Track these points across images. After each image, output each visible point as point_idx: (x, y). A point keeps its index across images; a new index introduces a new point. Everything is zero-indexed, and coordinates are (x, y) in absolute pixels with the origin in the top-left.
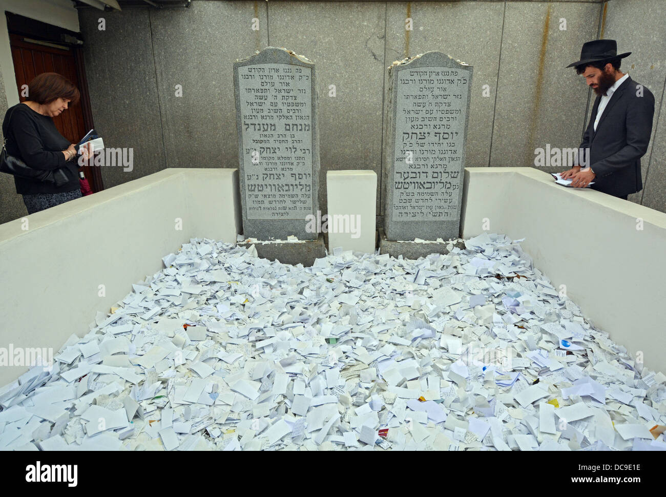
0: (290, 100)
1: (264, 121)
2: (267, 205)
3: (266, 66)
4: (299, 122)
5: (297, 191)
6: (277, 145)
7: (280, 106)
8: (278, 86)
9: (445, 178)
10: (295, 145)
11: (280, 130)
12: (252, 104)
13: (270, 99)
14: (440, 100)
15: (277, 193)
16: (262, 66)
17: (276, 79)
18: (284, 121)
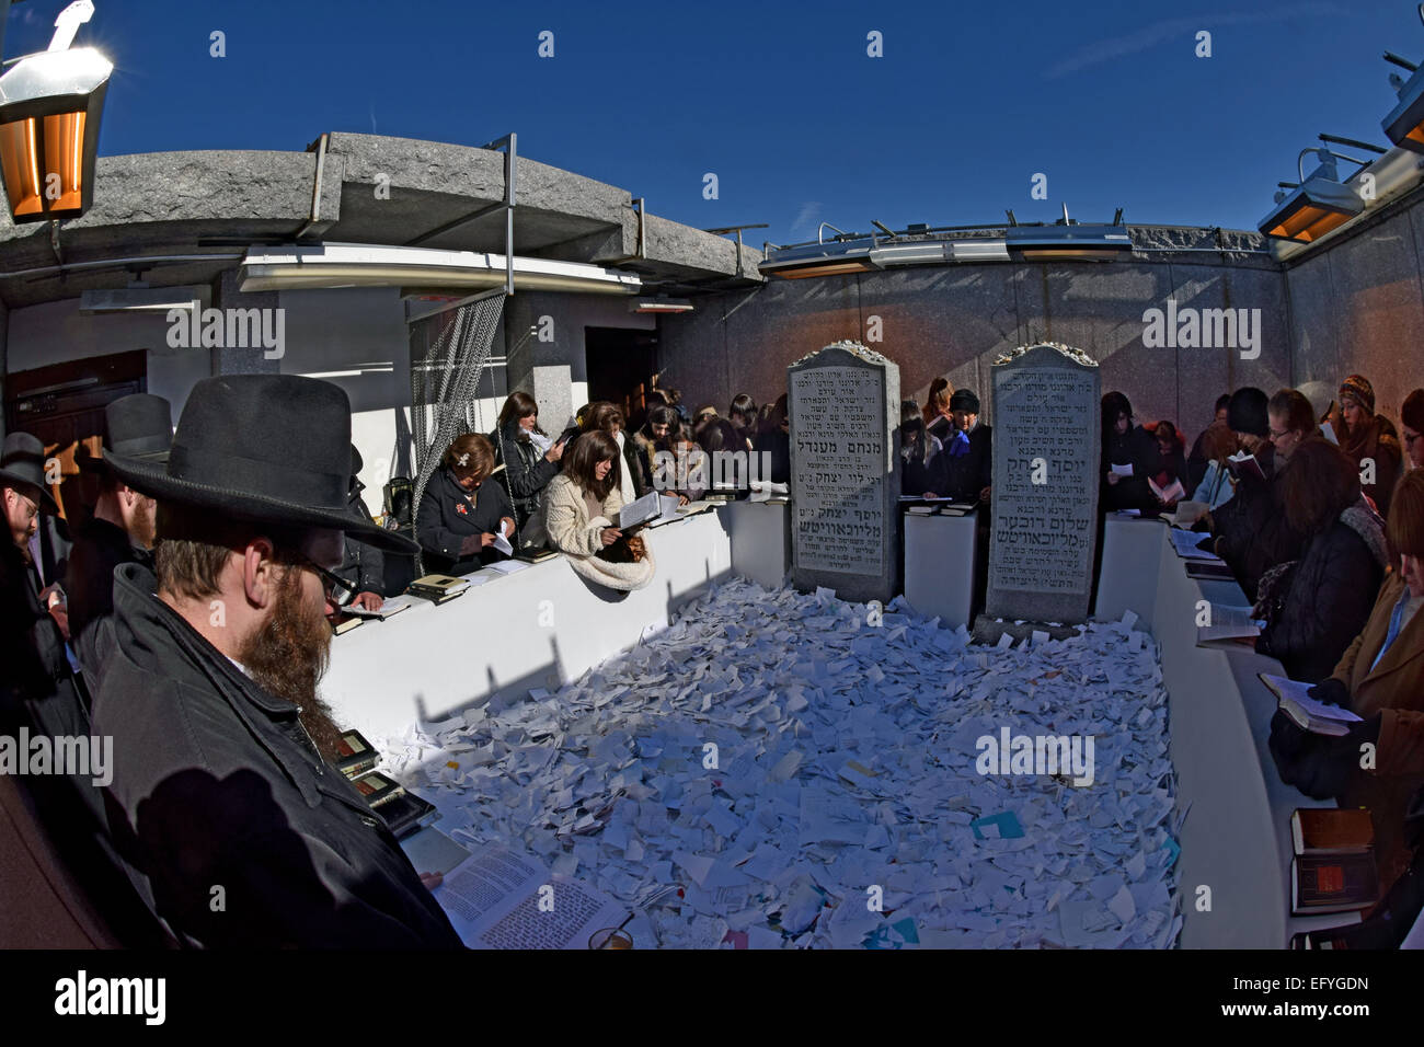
0: (855, 412)
1: (822, 440)
2: (823, 550)
3: (826, 370)
4: (865, 441)
5: (862, 535)
6: (838, 471)
7: (842, 420)
8: (839, 393)
9: (1068, 529)
10: (862, 472)
11: (843, 451)
12: (808, 417)
13: (830, 411)
14: (1057, 413)
15: (836, 536)
16: (819, 370)
17: (838, 386)
18: (848, 439)
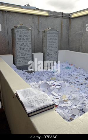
0: (27, 37)
1: (21, 42)
2: (22, 62)
3: (22, 29)
4: (29, 42)
5: (28, 58)
6: (24, 48)
7: (25, 39)
8: (24, 34)
10: (28, 48)
11: (25, 44)
12: (18, 38)
13: (23, 37)
15: (24, 59)
16: (21, 29)
17: (24, 33)
18: (25, 42)
